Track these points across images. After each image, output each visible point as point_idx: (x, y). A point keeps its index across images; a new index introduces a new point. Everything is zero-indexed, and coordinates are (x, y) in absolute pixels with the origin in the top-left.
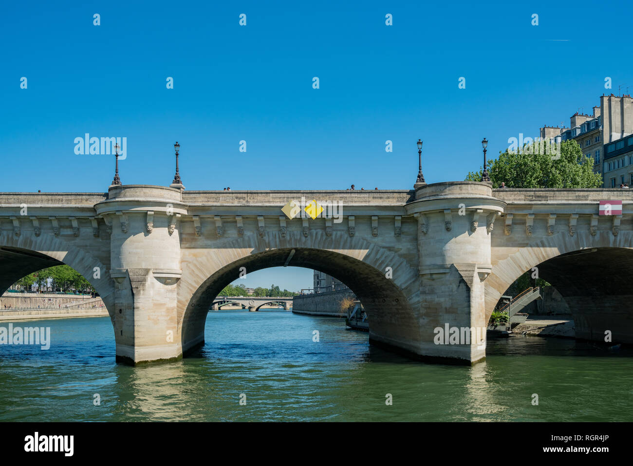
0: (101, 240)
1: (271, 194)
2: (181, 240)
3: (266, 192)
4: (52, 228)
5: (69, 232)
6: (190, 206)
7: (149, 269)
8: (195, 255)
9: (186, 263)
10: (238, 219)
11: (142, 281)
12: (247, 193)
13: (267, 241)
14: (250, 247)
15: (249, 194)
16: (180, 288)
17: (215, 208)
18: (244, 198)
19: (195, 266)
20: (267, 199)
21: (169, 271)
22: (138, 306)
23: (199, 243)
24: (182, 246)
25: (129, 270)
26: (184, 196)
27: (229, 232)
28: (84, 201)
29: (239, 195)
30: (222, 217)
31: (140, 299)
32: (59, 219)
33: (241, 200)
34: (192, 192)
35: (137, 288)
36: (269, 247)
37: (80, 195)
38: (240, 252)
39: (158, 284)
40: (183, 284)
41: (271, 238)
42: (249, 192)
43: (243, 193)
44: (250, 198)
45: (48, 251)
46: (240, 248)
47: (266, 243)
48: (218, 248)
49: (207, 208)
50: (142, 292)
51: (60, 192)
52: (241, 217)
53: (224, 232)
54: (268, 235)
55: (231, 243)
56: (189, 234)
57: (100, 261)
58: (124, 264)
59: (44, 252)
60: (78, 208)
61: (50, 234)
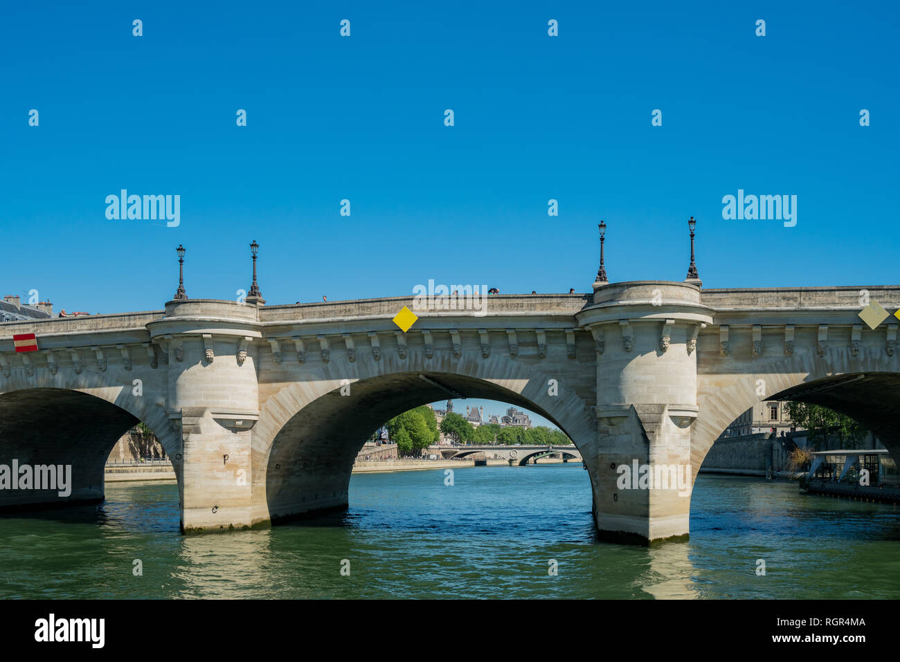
0: (578, 363)
1: (837, 293)
2: (698, 362)
3: (828, 289)
4: (509, 346)
5: (531, 351)
6: (717, 312)
7: (664, 405)
8: (718, 384)
9: (704, 395)
10: (788, 329)
11: (657, 422)
12: (801, 291)
13: (829, 363)
14: (802, 371)
15: (802, 293)
16: (696, 433)
17: (754, 313)
18: (795, 299)
19: (719, 399)
20: (830, 299)
21: (687, 408)
22: (654, 458)
23: (725, 366)
24: (700, 370)
25: (635, 406)
26: (704, 296)
27: (771, 349)
28: (554, 307)
29: (788, 295)
30: (763, 327)
31: (656, 448)
32: (518, 333)
33: (791, 302)
34: (716, 290)
35: (653, 432)
36: (833, 371)
37: (548, 297)
38: (788, 379)
39: (673, 427)
40: (700, 427)
41: (835, 357)
42: (803, 289)
43: (793, 291)
44: (804, 299)
45: (501, 378)
46: (787, 372)
47: (827, 365)
48: (754, 372)
49: (743, 314)
50: (657, 438)
51: (520, 294)
52: (793, 327)
53: (764, 349)
54: (831, 354)
55: (773, 365)
56: (710, 353)
57: (577, 394)
58: (626, 398)
59: (495, 381)
60: (551, 316)
61: (504, 355)
